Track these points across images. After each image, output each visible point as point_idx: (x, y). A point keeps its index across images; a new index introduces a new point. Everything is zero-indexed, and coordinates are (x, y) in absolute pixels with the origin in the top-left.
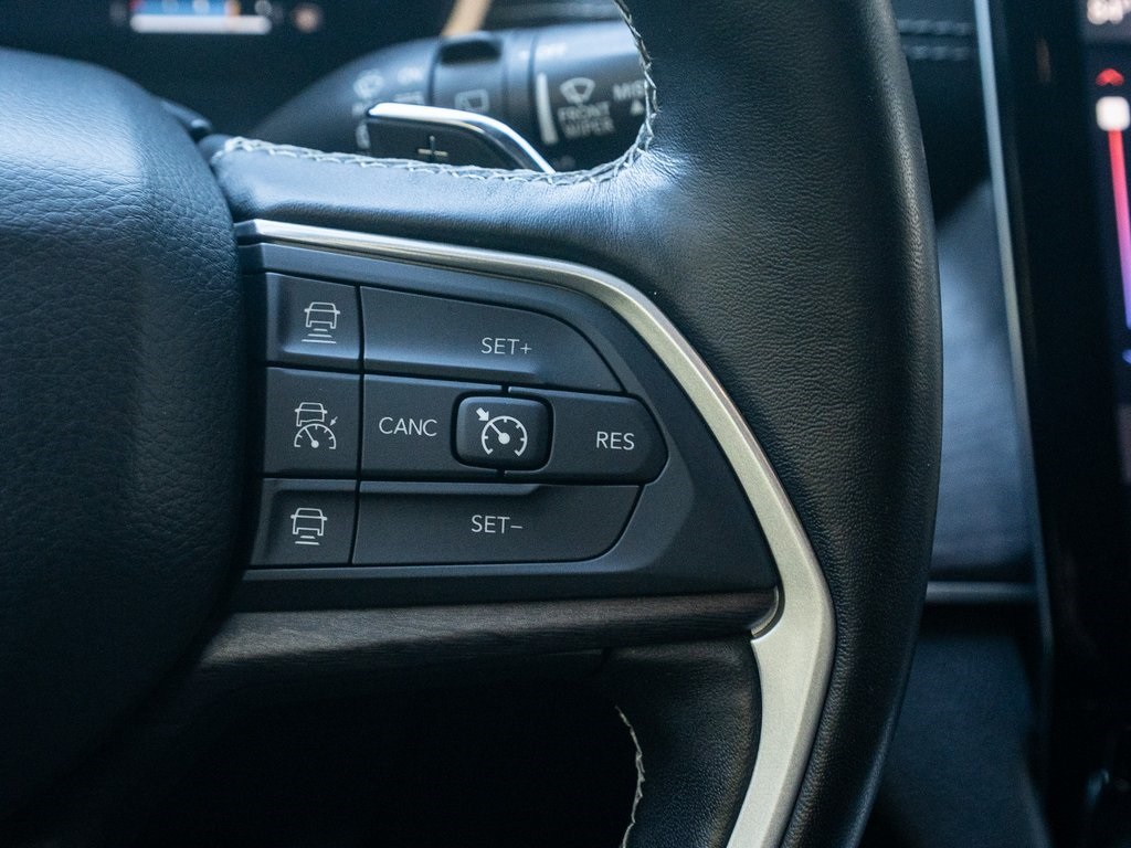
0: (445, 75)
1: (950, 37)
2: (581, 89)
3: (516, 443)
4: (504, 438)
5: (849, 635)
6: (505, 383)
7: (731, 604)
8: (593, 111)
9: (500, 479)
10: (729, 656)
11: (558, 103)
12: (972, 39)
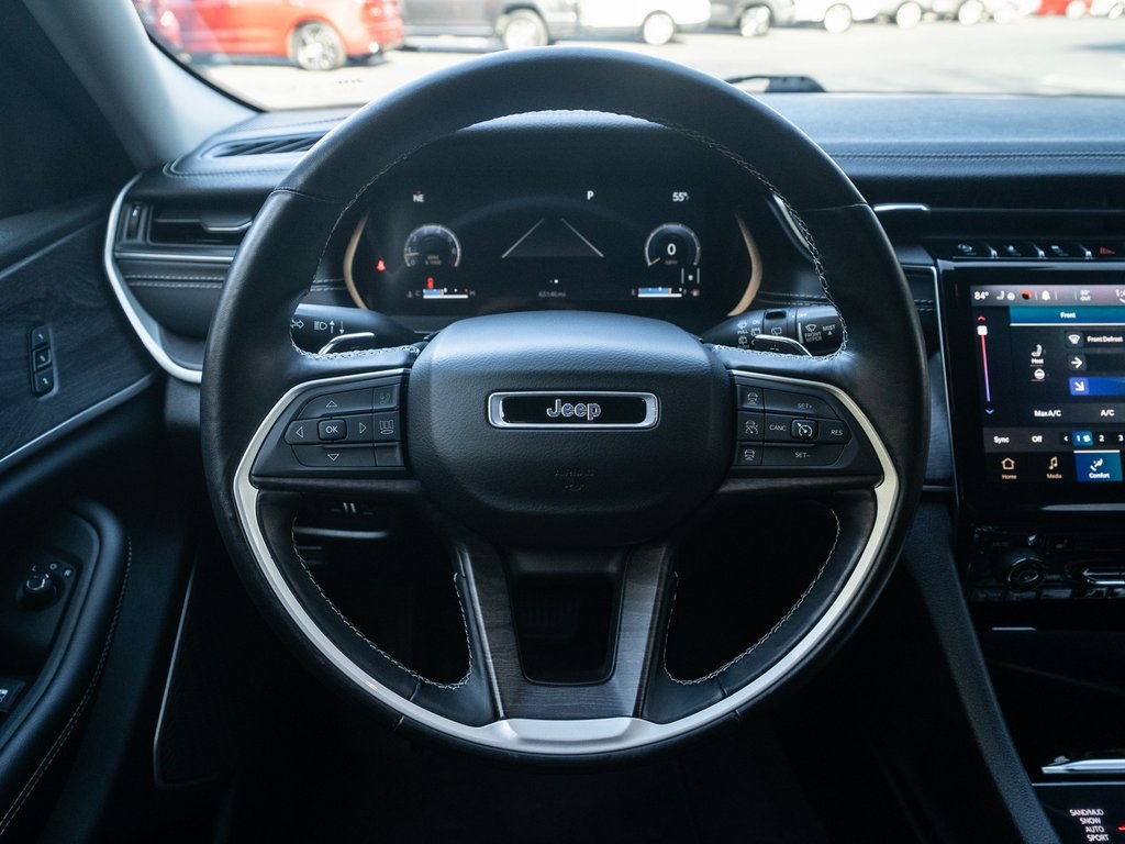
0: (767, 322)
1: (926, 304)
2: (812, 328)
3: (809, 432)
4: (805, 431)
5: (903, 487)
6: (805, 416)
7: (869, 478)
8: (816, 334)
9: (804, 443)
10: (869, 494)
11: (804, 331)
12: (934, 304)
